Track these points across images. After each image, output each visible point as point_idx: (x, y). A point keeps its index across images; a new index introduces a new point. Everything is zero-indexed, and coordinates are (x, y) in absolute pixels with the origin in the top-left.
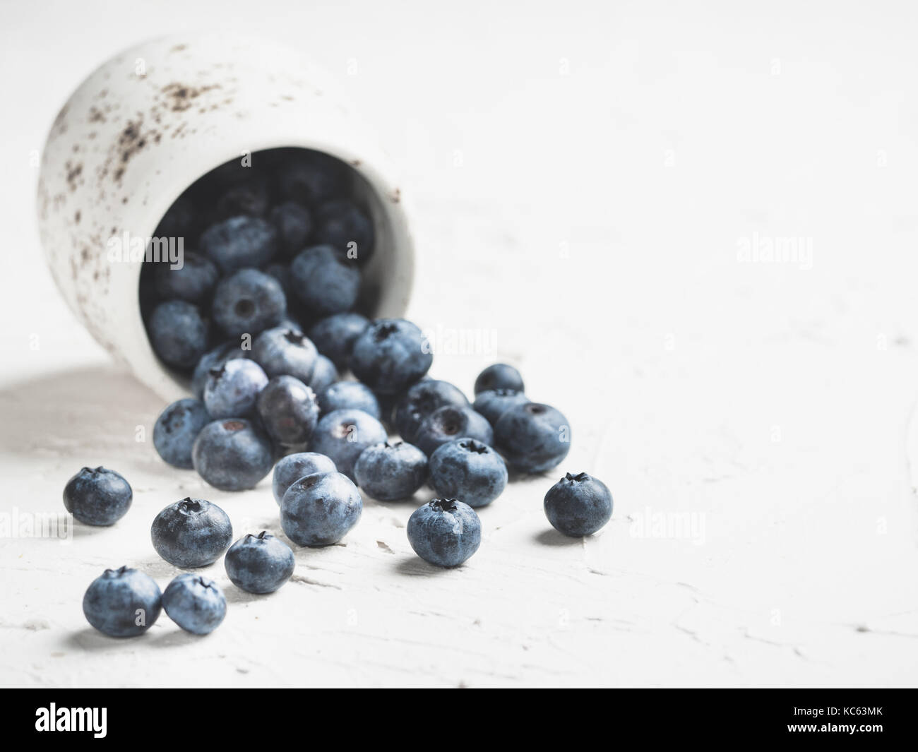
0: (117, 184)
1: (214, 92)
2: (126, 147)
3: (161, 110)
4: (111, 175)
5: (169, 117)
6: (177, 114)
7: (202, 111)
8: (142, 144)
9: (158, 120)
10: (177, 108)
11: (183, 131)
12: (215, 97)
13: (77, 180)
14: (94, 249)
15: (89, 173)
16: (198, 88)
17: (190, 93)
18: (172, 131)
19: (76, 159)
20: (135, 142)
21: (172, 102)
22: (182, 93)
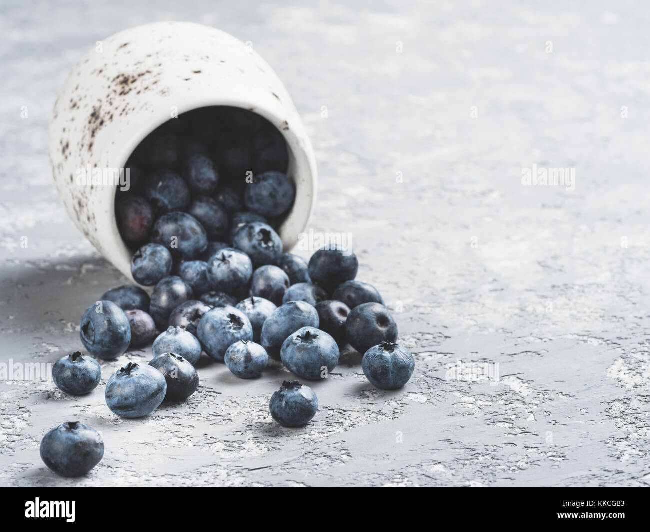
0: (90, 153)
1: (147, 76)
2: (93, 126)
3: (113, 95)
4: (86, 148)
5: (119, 101)
6: (123, 97)
7: (139, 93)
8: (102, 123)
9: (111, 104)
10: (122, 93)
11: (127, 110)
12: (148, 80)
13: (67, 152)
14: (84, 201)
15: (73, 148)
16: (136, 75)
17: (131, 80)
18: (120, 111)
19: (66, 137)
20: (99, 121)
21: (119, 89)
22: (126, 81)
